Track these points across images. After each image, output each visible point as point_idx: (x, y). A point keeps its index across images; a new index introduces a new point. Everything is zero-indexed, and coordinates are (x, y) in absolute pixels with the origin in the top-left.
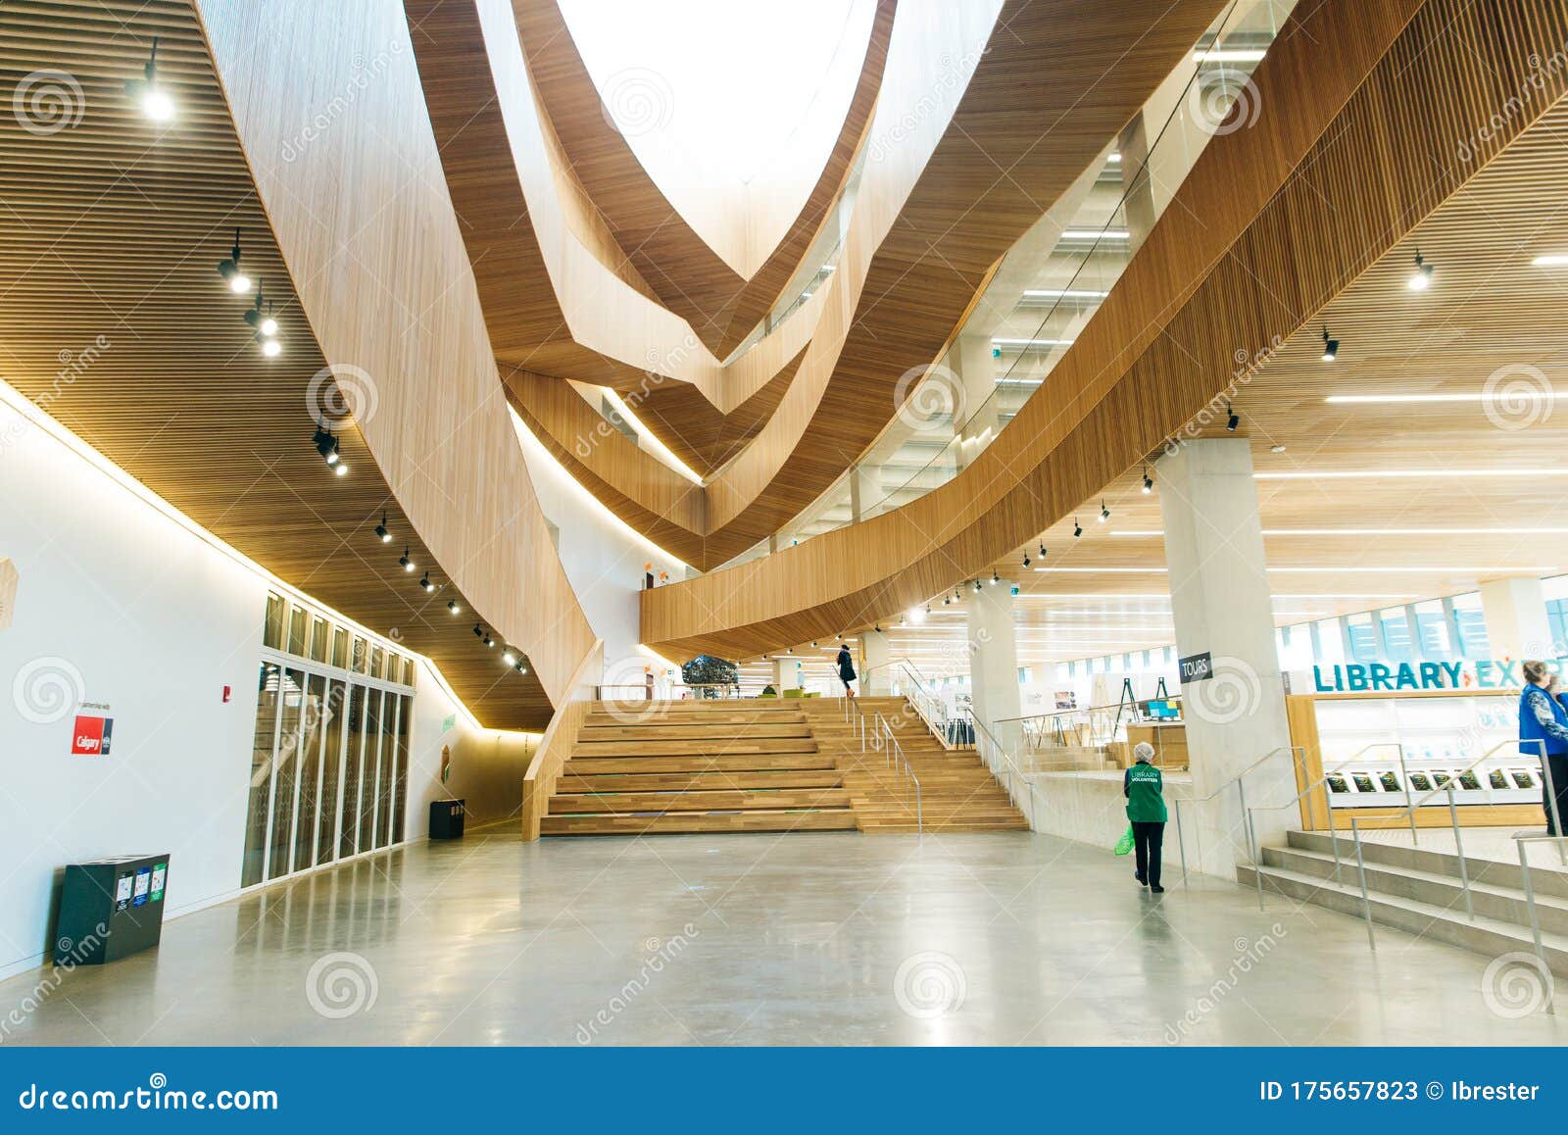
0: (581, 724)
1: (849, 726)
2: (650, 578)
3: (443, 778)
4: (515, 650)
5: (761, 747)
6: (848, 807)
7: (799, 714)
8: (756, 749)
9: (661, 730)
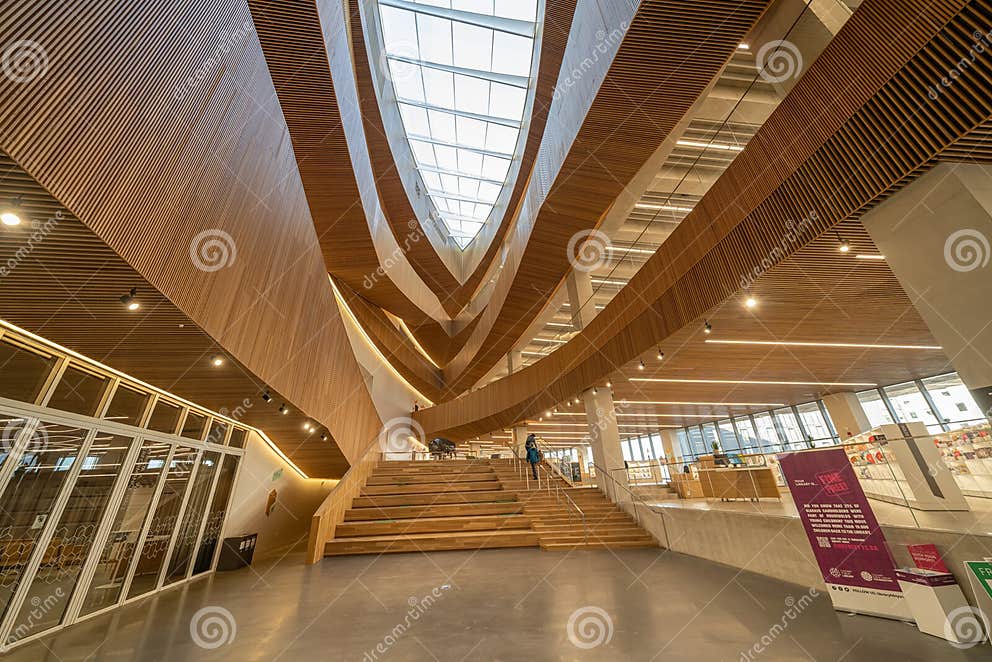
0: (370, 474)
1: (517, 474)
2: (416, 407)
3: (267, 513)
4: (312, 421)
5: (472, 487)
6: (529, 528)
7: (489, 467)
8: (467, 488)
9: (415, 478)
